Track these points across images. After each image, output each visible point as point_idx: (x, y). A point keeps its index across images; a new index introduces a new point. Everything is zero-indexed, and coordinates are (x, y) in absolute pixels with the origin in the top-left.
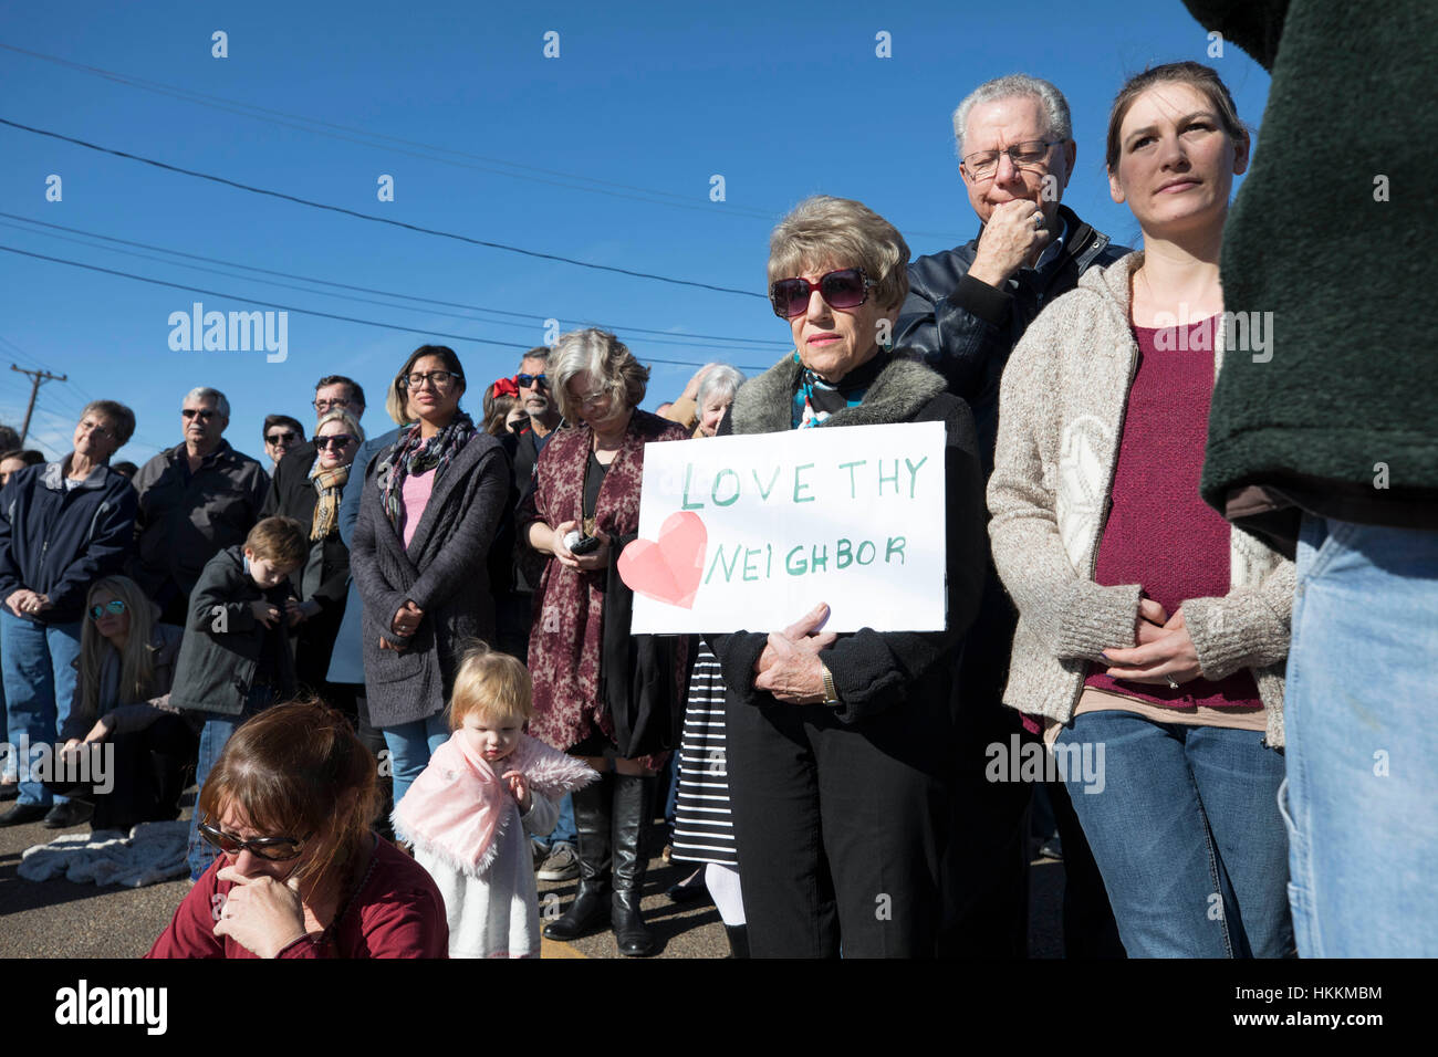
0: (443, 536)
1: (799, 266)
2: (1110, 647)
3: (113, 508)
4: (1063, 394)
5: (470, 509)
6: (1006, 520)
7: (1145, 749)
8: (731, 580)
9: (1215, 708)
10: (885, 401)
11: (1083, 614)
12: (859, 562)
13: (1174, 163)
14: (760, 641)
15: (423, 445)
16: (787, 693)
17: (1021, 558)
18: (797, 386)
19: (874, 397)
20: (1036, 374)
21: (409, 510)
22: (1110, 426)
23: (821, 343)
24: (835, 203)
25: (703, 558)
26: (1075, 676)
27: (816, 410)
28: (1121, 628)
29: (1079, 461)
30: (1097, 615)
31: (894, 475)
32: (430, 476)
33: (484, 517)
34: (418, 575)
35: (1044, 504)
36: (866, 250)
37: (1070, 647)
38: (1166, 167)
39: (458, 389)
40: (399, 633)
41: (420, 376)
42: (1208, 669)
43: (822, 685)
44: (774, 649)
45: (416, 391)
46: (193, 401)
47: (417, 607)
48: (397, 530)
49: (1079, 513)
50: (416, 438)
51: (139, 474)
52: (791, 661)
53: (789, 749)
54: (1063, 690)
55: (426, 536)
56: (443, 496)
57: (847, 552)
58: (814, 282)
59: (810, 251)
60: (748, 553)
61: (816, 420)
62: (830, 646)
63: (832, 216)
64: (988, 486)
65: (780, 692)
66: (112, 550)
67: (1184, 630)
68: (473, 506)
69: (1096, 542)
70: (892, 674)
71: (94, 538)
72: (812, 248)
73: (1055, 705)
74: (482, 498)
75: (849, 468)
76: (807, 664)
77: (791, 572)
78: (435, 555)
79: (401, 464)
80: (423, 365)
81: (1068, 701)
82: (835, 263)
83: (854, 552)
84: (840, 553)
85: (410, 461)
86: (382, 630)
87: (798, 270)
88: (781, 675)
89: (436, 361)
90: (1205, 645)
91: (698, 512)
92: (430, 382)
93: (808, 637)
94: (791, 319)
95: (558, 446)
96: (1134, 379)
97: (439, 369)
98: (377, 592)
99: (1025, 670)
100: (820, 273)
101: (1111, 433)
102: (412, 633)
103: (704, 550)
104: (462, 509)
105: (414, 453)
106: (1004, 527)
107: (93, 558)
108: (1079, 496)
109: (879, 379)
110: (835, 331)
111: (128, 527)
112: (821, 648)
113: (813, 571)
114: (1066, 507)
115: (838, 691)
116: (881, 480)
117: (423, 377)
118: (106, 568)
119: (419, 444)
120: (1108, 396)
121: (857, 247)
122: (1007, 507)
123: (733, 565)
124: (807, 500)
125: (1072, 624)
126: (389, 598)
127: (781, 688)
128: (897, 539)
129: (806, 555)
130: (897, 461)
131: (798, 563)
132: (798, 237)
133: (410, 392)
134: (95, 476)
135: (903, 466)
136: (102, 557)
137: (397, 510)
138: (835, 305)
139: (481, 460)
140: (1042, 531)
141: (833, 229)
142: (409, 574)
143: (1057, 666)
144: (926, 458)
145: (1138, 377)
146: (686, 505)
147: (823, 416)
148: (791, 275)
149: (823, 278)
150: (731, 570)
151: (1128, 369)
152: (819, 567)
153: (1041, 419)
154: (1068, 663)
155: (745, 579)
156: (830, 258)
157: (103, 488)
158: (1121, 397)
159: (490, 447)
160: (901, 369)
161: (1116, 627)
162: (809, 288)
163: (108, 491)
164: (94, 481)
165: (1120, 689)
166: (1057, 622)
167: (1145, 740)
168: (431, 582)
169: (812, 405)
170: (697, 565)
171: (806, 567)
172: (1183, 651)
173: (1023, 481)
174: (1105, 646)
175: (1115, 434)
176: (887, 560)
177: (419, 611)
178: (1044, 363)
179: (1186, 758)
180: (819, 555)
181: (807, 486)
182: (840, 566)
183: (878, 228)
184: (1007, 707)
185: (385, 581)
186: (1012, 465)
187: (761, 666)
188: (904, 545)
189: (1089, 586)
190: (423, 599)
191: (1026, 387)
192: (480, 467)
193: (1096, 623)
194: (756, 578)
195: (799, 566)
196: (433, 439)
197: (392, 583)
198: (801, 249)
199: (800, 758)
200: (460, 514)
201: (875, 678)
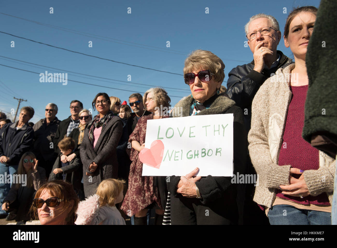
0: (104, 144)
1: (192, 69)
2: (282, 185)
3: (28, 135)
4: (270, 107)
5: (111, 137)
6: (253, 145)
7: (294, 217)
8: (171, 160)
9: (316, 205)
10: (216, 107)
11: (273, 175)
12: (208, 155)
13: (306, 37)
14: (178, 179)
15: (100, 120)
16: (186, 194)
17: (257, 157)
18: (192, 103)
19: (214, 106)
20: (262, 101)
21: (95, 137)
22: (283, 117)
23: (198, 91)
24: (203, 51)
25: (163, 154)
26: (273, 193)
27: (197, 110)
28: (285, 179)
29: (274, 127)
30: (277, 175)
31: (218, 130)
32: (101, 128)
33: (115, 139)
34: (97, 155)
35: (265, 140)
36: (211, 65)
37: (270, 185)
38: (304, 38)
39: (109, 104)
40: (91, 171)
41: (99, 102)
42: (312, 192)
43: (196, 193)
44: (182, 181)
45: (98, 106)
46: (48, 107)
47: (96, 163)
48: (92, 143)
49: (274, 143)
50: (98, 118)
51: (34, 126)
52: (187, 185)
53: (188, 211)
54: (269, 198)
55: (99, 144)
56: (104, 133)
57: (204, 152)
58: (196, 74)
59: (195, 65)
60: (176, 152)
61: (197, 113)
62: (199, 181)
63: (201, 55)
64: (248, 135)
65: (184, 194)
66: (27, 146)
67: (304, 180)
68: (112, 136)
69: (278, 152)
70: (217, 189)
71: (22, 143)
72: (196, 64)
73: (267, 202)
74: (114, 134)
75: (205, 127)
76: (191, 186)
77: (188, 158)
78: (101, 149)
79: (94, 125)
80: (99, 98)
81: (271, 201)
82: (202, 68)
83: (206, 152)
84: (202, 153)
85: (96, 124)
86: (87, 170)
87: (192, 70)
88: (184, 189)
89: (103, 97)
90: (310, 185)
91: (161, 140)
92: (102, 103)
93: (192, 178)
94: (190, 85)
95: (143, 120)
96: (290, 102)
97: (104, 99)
98: (85, 159)
99: (259, 191)
100: (198, 71)
101: (283, 119)
102: (95, 171)
103: (163, 152)
104: (109, 137)
105: (97, 122)
106: (252, 147)
107: (21, 148)
108: (274, 138)
109: (215, 101)
110: (202, 88)
111: (31, 140)
112: (196, 181)
113: (195, 158)
114: (271, 141)
115: (201, 194)
116: (215, 131)
117: (100, 102)
118: (25, 150)
119: (99, 120)
120: (282, 107)
121: (209, 64)
122: (254, 141)
123: (171, 156)
124: (193, 137)
125: (270, 177)
126: (88, 161)
127: (184, 193)
128: (219, 149)
129: (192, 153)
130: (219, 125)
131: (190, 155)
132: (192, 61)
133: (96, 106)
134: (24, 127)
135: (221, 127)
136: (24, 148)
137: (92, 138)
138: (202, 80)
139: (114, 124)
140: (264, 148)
141: (202, 59)
142: (94, 155)
143: (268, 190)
144: (228, 124)
145: (292, 101)
146: (158, 138)
147: (199, 112)
148: (190, 72)
149: (198, 73)
150: (171, 157)
151: (288, 99)
152: (196, 157)
153: (263, 114)
154: (271, 189)
155: (175, 160)
156: (201, 67)
157: (26, 130)
158: (286, 108)
159: (117, 120)
160: (222, 98)
161: (283, 179)
162: (195, 76)
163: (27, 131)
164: (23, 128)
165: (286, 198)
166: (266, 177)
167: (295, 214)
168: (100, 157)
169: (196, 109)
170: (161, 156)
171: (192, 156)
172: (304, 186)
173: (258, 133)
174: (280, 185)
175: (284, 119)
176: (216, 155)
177: (96, 165)
178: (264, 97)
179: (308, 220)
180: (196, 153)
181: (193, 133)
182: (202, 157)
183: (215, 59)
184: (254, 202)
185: (88, 157)
186: (255, 128)
187: (179, 186)
188: (221, 150)
189: (275, 166)
190: (98, 162)
191: (259, 105)
192: (114, 125)
193: (277, 177)
194: (178, 160)
195: (190, 156)
196: (102, 118)
197: (90, 157)
198: (193, 65)
199: (191, 214)
200: (108, 138)
201: (212, 190)
